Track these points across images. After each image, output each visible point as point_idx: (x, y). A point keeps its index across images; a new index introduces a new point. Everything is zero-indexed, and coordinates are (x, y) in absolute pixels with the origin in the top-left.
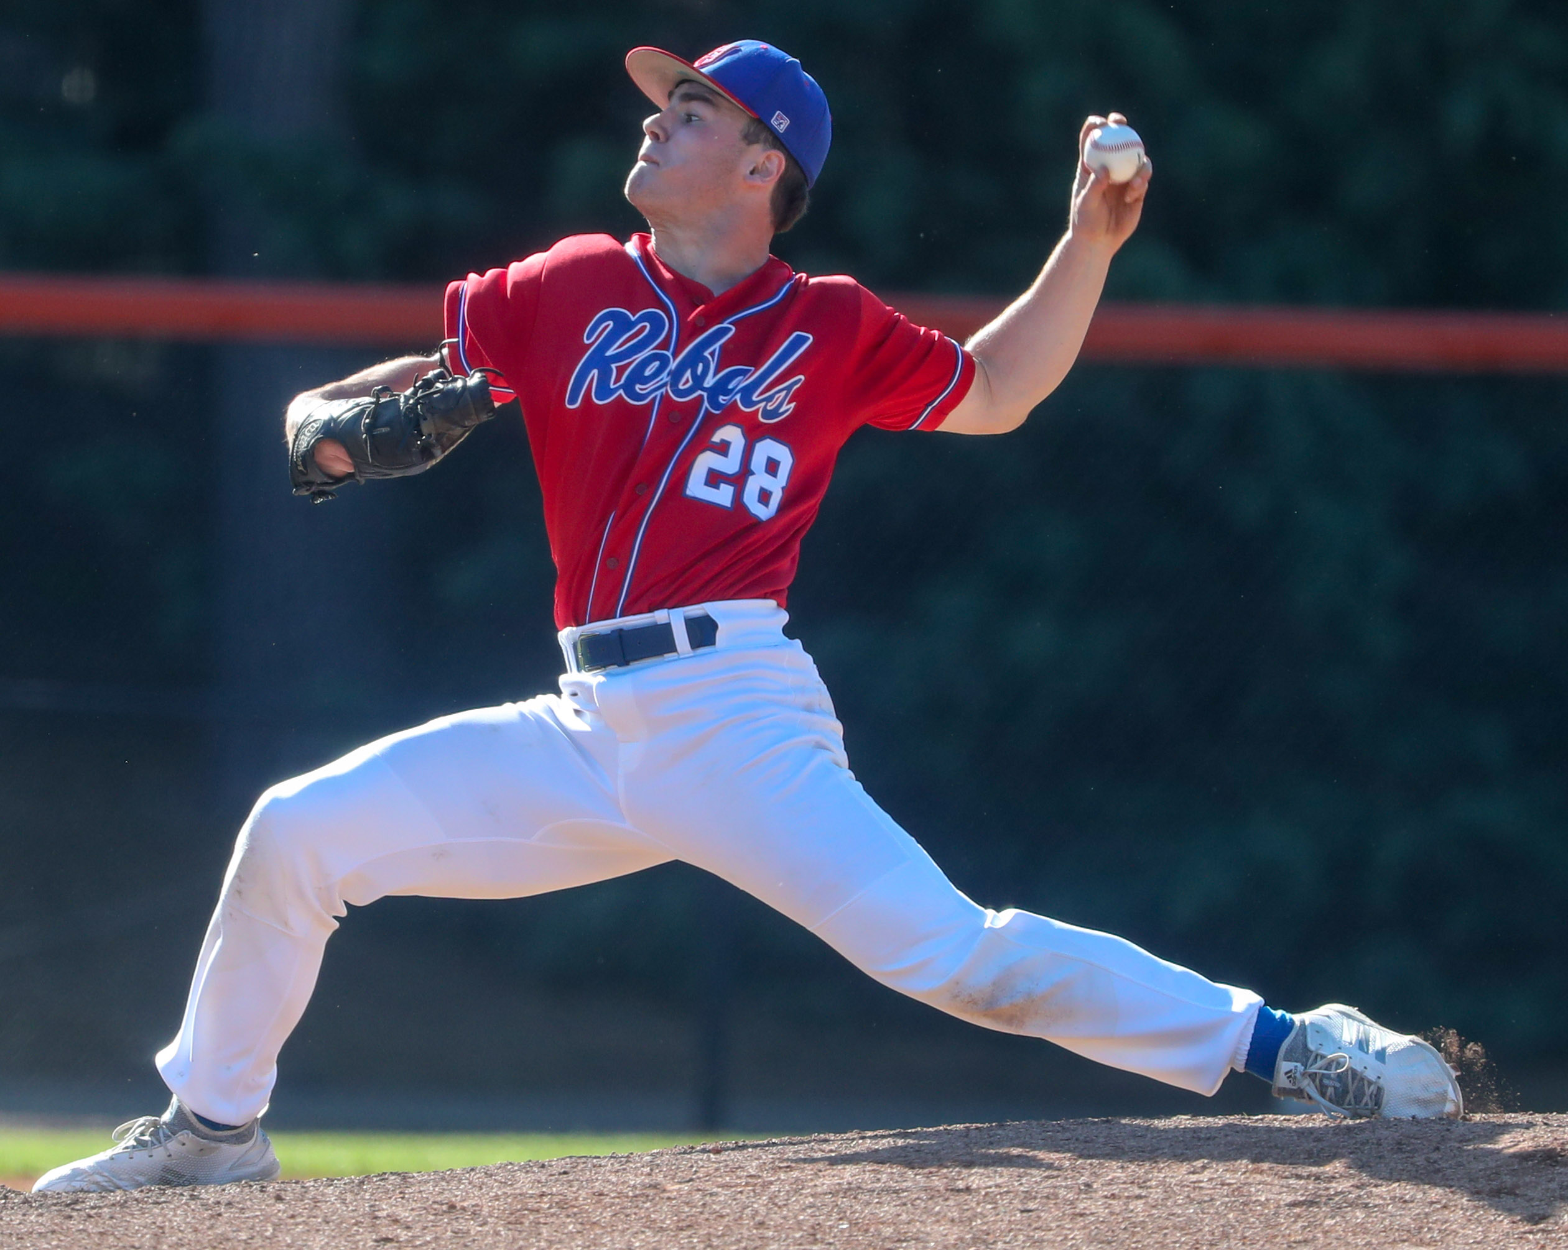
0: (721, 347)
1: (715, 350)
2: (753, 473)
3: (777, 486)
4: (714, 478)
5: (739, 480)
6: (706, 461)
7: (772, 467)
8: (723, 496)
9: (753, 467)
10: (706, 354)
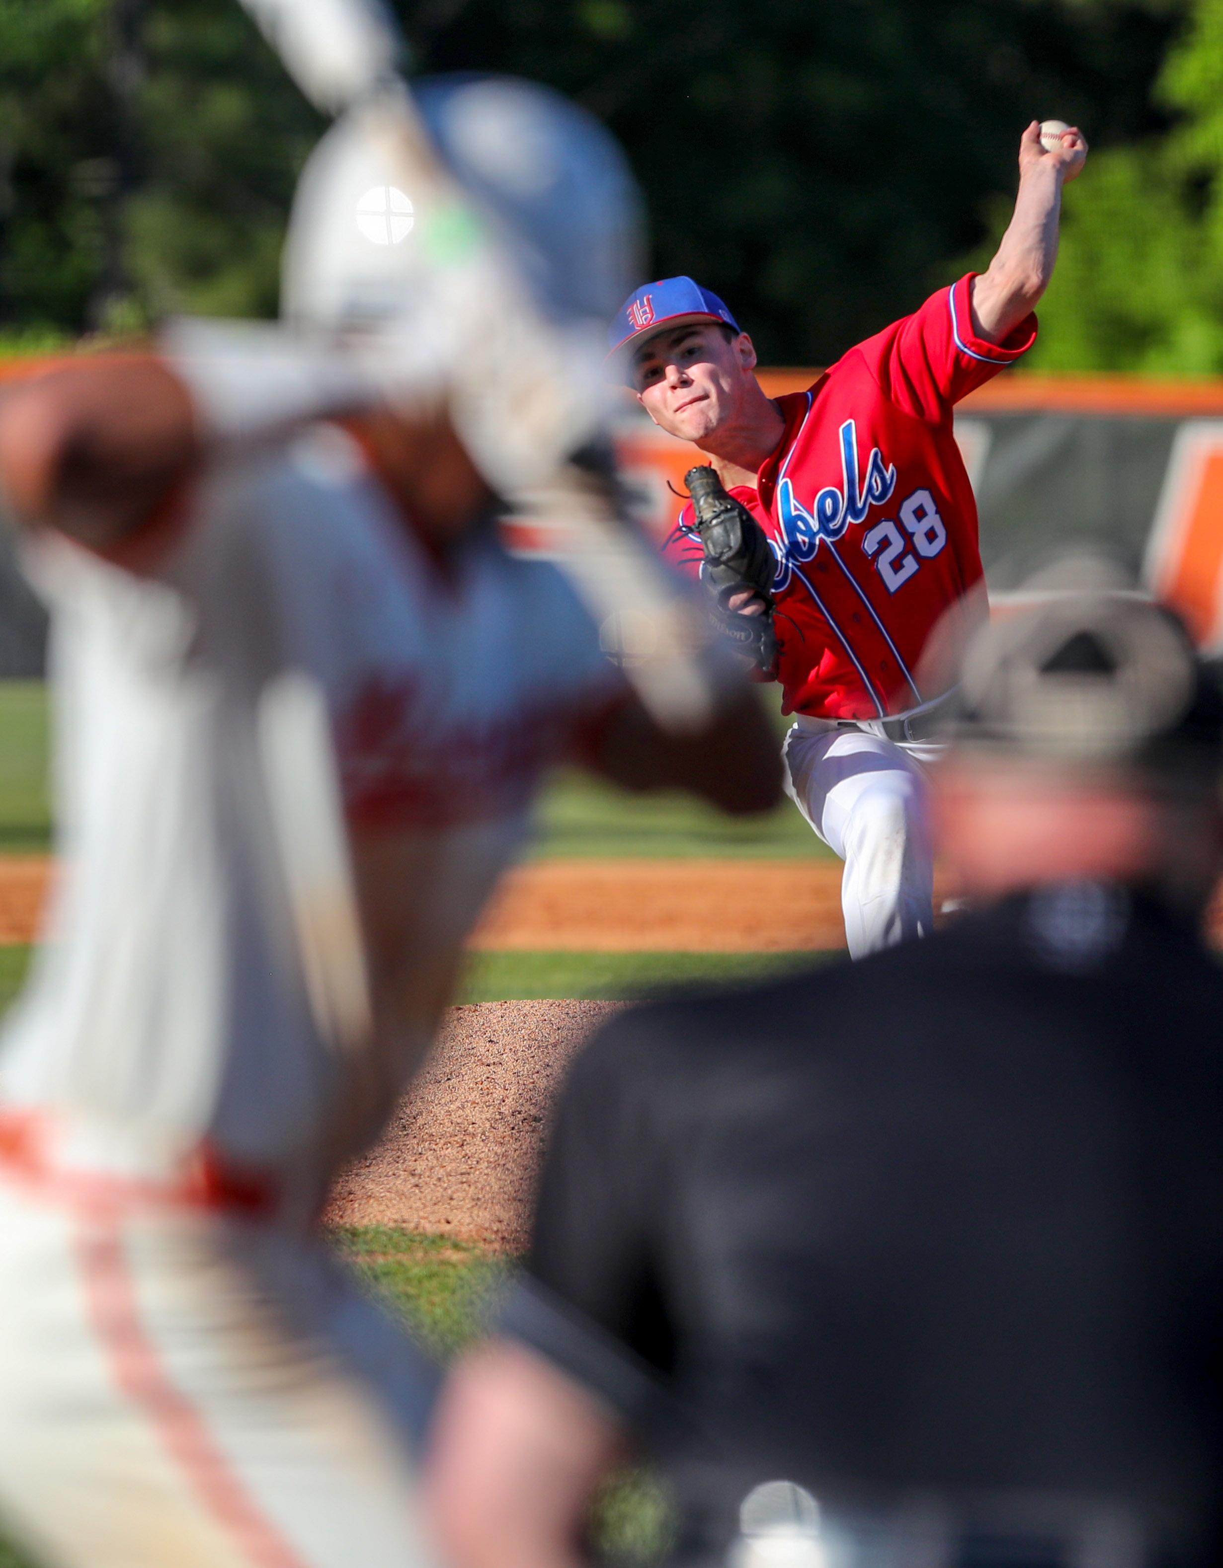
0: (795, 498)
1: (795, 506)
2: (913, 534)
3: (933, 520)
4: (897, 565)
5: (910, 548)
6: (883, 564)
7: (920, 513)
8: (910, 566)
9: (910, 529)
10: (794, 513)
